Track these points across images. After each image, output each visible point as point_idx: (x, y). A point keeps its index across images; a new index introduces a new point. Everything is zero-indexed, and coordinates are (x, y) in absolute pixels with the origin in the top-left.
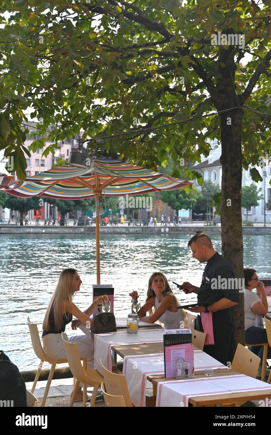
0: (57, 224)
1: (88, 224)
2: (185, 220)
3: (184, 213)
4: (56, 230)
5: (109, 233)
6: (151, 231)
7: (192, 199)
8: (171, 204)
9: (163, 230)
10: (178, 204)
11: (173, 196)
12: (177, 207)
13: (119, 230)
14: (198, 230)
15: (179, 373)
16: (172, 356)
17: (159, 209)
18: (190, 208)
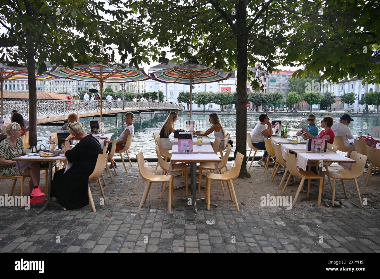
0: (255, 111)
1: (268, 111)
2: (315, 109)
3: (315, 106)
4: (254, 113)
5: (278, 115)
6: (298, 114)
7: (319, 100)
8: (308, 102)
9: (303, 114)
10: (311, 102)
11: (309, 98)
12: (312, 103)
13: (282, 114)
14: (321, 114)
15: (184, 151)
16: (182, 144)
17: (303, 105)
18: (318, 104)
